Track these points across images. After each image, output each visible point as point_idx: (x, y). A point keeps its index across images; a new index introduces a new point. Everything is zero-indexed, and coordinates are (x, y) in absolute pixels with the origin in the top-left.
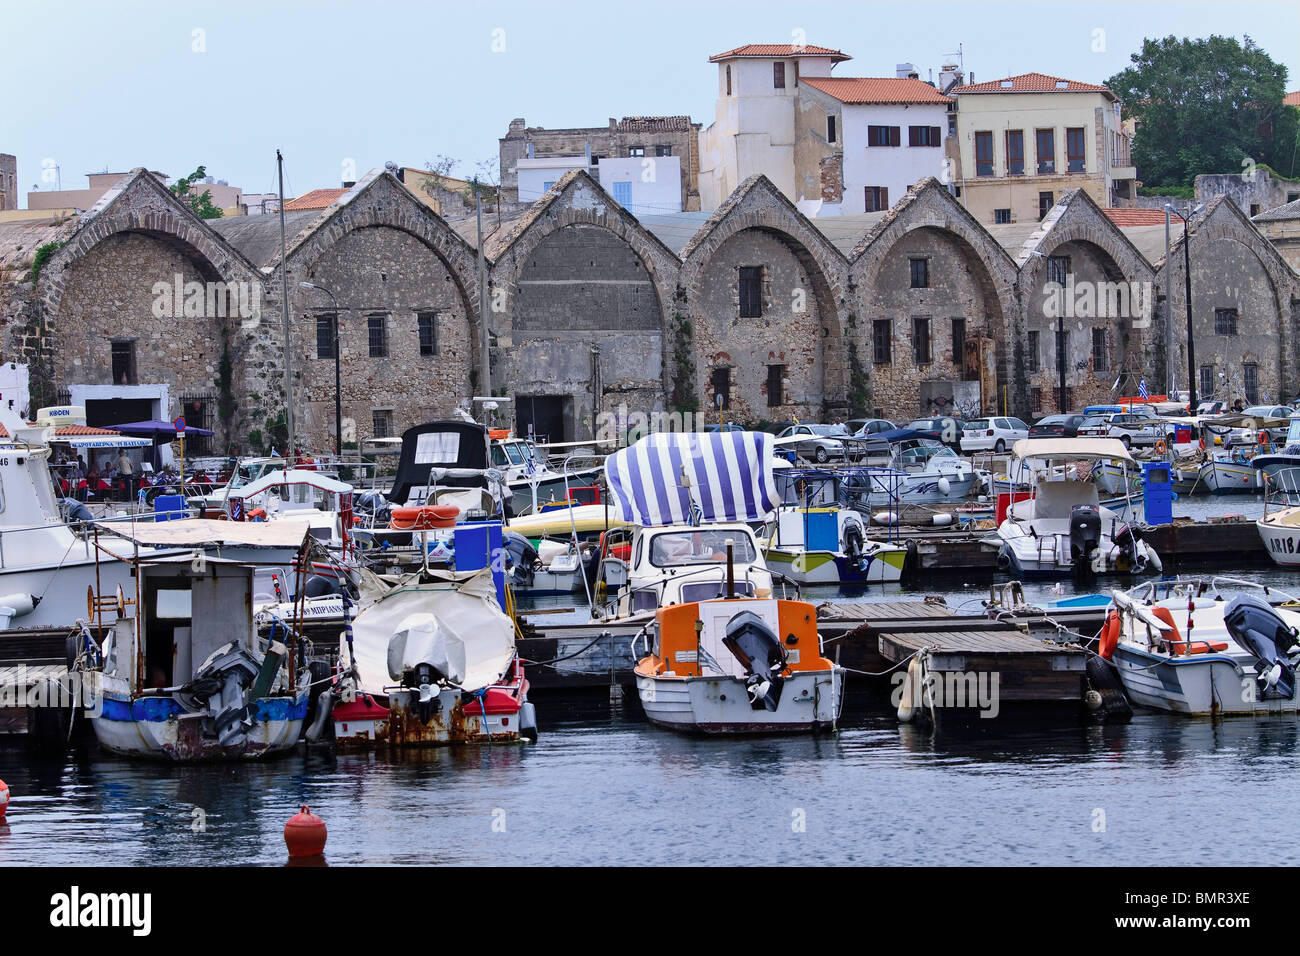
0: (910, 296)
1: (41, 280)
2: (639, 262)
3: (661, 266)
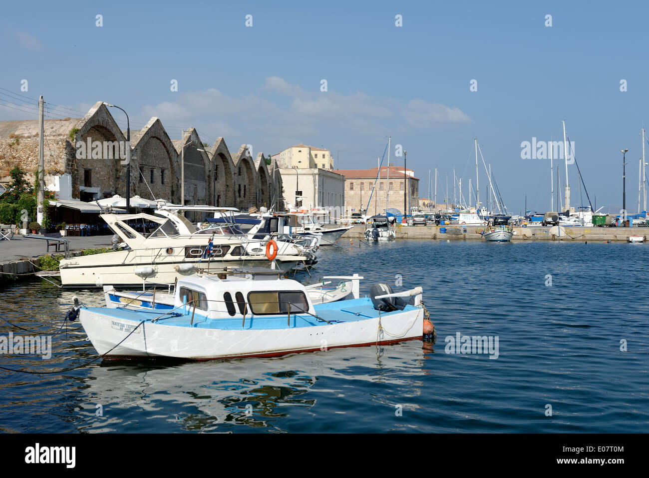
0: (238, 178)
1: (75, 140)
2: (202, 160)
3: (206, 162)
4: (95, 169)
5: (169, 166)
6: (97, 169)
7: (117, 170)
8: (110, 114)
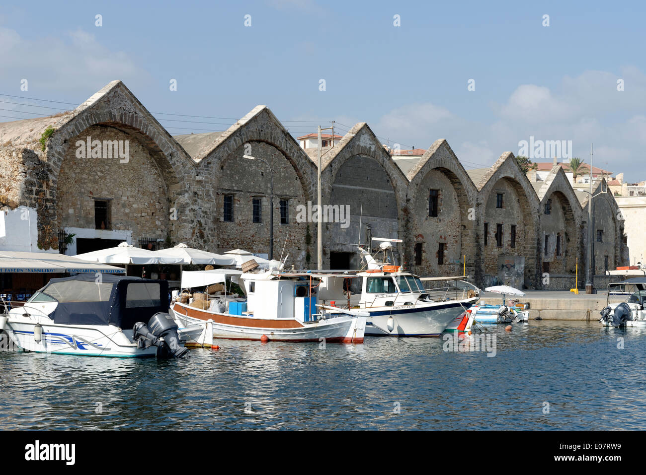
0: (496, 212)
1: (47, 149)
2: (389, 180)
3: (400, 183)
4: (119, 199)
5: (301, 192)
6: (125, 198)
7: (169, 201)
8: (138, 102)
